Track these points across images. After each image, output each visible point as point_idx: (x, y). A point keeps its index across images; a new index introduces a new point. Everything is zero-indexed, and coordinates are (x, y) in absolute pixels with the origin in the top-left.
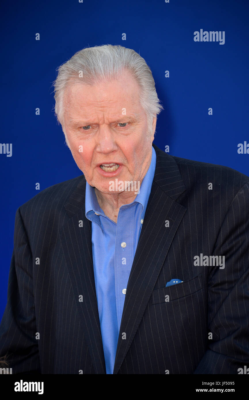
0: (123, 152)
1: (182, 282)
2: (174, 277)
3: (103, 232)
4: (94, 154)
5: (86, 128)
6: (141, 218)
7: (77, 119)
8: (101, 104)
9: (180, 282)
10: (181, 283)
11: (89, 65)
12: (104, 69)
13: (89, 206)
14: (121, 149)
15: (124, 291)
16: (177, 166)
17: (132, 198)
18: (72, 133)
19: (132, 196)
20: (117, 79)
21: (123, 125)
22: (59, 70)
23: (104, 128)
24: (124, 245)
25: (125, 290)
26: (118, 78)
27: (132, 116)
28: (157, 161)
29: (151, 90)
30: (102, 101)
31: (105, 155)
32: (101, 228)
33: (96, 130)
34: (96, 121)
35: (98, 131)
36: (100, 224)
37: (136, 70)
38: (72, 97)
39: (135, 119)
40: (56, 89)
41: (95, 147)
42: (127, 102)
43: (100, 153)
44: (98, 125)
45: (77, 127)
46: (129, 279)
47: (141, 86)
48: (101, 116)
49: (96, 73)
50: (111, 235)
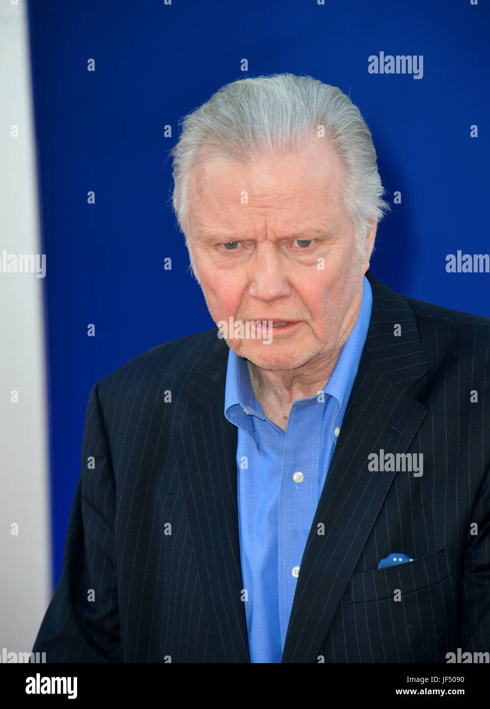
0: (302, 298)
1: (411, 560)
2: (396, 550)
3: (258, 448)
4: (244, 298)
5: (231, 245)
6: (335, 424)
7: (213, 228)
8: (262, 201)
9: (406, 561)
10: (410, 563)
11: (243, 121)
12: (271, 133)
13: (232, 396)
14: (297, 291)
15: (295, 572)
16: (414, 320)
17: (319, 383)
18: (203, 254)
19: (320, 381)
20: (296, 153)
21: (305, 243)
22: (184, 122)
23: (266, 250)
24: (299, 477)
25: (298, 569)
26: (298, 150)
27: (323, 227)
28: (373, 309)
29: (366, 173)
30: (264, 196)
31: (266, 304)
32: (255, 439)
33: (250, 251)
34: (250, 236)
35: (253, 252)
36: (253, 431)
37: (337, 133)
38: (206, 183)
39: (330, 234)
40: (176, 161)
41: (247, 285)
42: (315, 199)
43: (256, 298)
44: (254, 242)
45: (213, 244)
46: (306, 547)
47: (346, 166)
48: (260, 226)
49: (254, 137)
50: (274, 456)
